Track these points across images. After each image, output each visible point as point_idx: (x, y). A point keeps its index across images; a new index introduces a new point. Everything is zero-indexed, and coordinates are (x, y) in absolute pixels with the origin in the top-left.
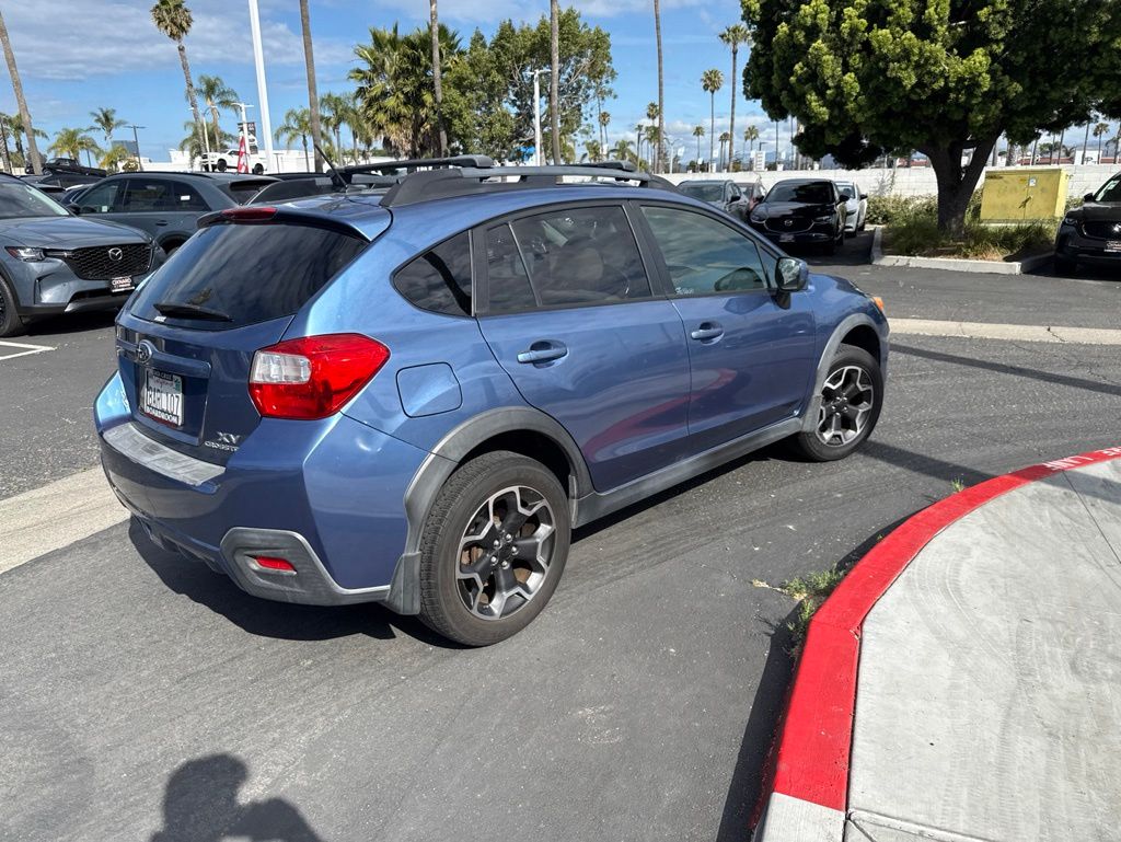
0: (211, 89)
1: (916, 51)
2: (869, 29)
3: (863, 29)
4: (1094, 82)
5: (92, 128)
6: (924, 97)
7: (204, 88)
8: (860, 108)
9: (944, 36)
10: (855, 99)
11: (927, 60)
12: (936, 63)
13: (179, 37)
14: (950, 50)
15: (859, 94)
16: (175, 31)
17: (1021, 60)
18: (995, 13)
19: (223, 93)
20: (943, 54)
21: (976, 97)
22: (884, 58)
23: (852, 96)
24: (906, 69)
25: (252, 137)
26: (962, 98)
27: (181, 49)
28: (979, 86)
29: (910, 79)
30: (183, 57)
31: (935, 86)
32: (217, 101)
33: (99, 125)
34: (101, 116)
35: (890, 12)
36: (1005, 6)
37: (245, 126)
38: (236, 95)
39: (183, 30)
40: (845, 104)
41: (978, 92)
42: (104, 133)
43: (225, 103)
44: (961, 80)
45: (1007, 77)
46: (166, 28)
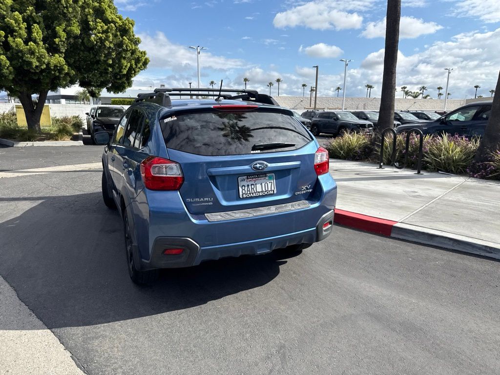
1: (37, 51)
2: (6, 37)
3: (3, 36)
4: (100, 74)
6: (37, 71)
8: (10, 73)
9: (42, 46)
10: (8, 69)
11: (41, 56)
12: (45, 58)
14: (48, 53)
15: (9, 66)
17: (72, 61)
18: (61, 41)
20: (47, 55)
21: (62, 74)
22: (21, 51)
23: (6, 66)
24: (33, 58)
26: (58, 74)
28: (64, 70)
29: (35, 63)
31: (43, 67)
35: (15, 31)
36: (64, 40)
40: (2, 70)
41: (63, 72)
44: (56, 66)
45: (70, 68)
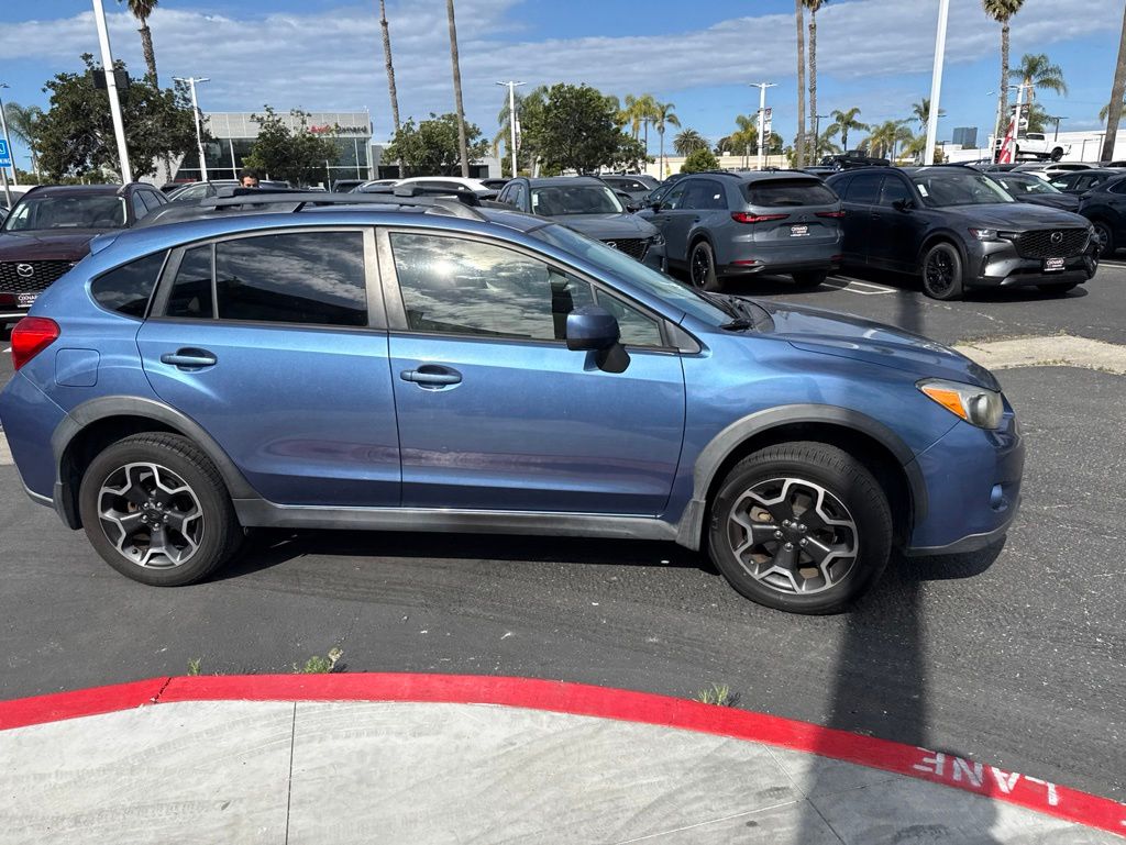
0: (1032, 68)
5: (910, 119)
7: (1025, 68)
13: (1006, 18)
16: (1004, 10)
19: (1045, 72)
25: (1023, 120)
27: (1005, 31)
30: (1005, 39)
32: (1036, 81)
33: (917, 116)
34: (922, 106)
37: (1018, 109)
38: (1060, 72)
39: (1012, 9)
42: (920, 123)
43: (1045, 83)
46: (994, 10)
